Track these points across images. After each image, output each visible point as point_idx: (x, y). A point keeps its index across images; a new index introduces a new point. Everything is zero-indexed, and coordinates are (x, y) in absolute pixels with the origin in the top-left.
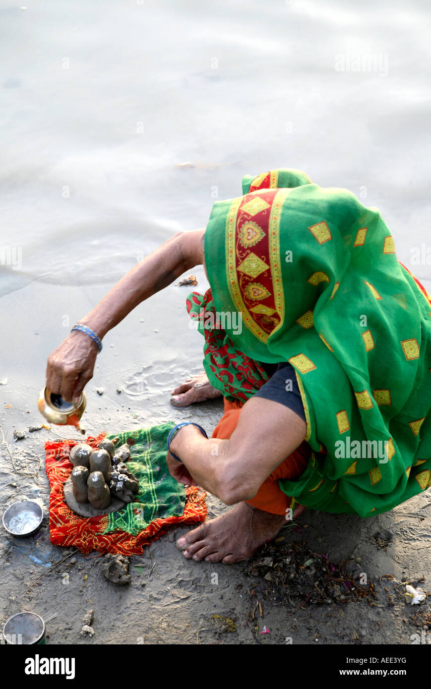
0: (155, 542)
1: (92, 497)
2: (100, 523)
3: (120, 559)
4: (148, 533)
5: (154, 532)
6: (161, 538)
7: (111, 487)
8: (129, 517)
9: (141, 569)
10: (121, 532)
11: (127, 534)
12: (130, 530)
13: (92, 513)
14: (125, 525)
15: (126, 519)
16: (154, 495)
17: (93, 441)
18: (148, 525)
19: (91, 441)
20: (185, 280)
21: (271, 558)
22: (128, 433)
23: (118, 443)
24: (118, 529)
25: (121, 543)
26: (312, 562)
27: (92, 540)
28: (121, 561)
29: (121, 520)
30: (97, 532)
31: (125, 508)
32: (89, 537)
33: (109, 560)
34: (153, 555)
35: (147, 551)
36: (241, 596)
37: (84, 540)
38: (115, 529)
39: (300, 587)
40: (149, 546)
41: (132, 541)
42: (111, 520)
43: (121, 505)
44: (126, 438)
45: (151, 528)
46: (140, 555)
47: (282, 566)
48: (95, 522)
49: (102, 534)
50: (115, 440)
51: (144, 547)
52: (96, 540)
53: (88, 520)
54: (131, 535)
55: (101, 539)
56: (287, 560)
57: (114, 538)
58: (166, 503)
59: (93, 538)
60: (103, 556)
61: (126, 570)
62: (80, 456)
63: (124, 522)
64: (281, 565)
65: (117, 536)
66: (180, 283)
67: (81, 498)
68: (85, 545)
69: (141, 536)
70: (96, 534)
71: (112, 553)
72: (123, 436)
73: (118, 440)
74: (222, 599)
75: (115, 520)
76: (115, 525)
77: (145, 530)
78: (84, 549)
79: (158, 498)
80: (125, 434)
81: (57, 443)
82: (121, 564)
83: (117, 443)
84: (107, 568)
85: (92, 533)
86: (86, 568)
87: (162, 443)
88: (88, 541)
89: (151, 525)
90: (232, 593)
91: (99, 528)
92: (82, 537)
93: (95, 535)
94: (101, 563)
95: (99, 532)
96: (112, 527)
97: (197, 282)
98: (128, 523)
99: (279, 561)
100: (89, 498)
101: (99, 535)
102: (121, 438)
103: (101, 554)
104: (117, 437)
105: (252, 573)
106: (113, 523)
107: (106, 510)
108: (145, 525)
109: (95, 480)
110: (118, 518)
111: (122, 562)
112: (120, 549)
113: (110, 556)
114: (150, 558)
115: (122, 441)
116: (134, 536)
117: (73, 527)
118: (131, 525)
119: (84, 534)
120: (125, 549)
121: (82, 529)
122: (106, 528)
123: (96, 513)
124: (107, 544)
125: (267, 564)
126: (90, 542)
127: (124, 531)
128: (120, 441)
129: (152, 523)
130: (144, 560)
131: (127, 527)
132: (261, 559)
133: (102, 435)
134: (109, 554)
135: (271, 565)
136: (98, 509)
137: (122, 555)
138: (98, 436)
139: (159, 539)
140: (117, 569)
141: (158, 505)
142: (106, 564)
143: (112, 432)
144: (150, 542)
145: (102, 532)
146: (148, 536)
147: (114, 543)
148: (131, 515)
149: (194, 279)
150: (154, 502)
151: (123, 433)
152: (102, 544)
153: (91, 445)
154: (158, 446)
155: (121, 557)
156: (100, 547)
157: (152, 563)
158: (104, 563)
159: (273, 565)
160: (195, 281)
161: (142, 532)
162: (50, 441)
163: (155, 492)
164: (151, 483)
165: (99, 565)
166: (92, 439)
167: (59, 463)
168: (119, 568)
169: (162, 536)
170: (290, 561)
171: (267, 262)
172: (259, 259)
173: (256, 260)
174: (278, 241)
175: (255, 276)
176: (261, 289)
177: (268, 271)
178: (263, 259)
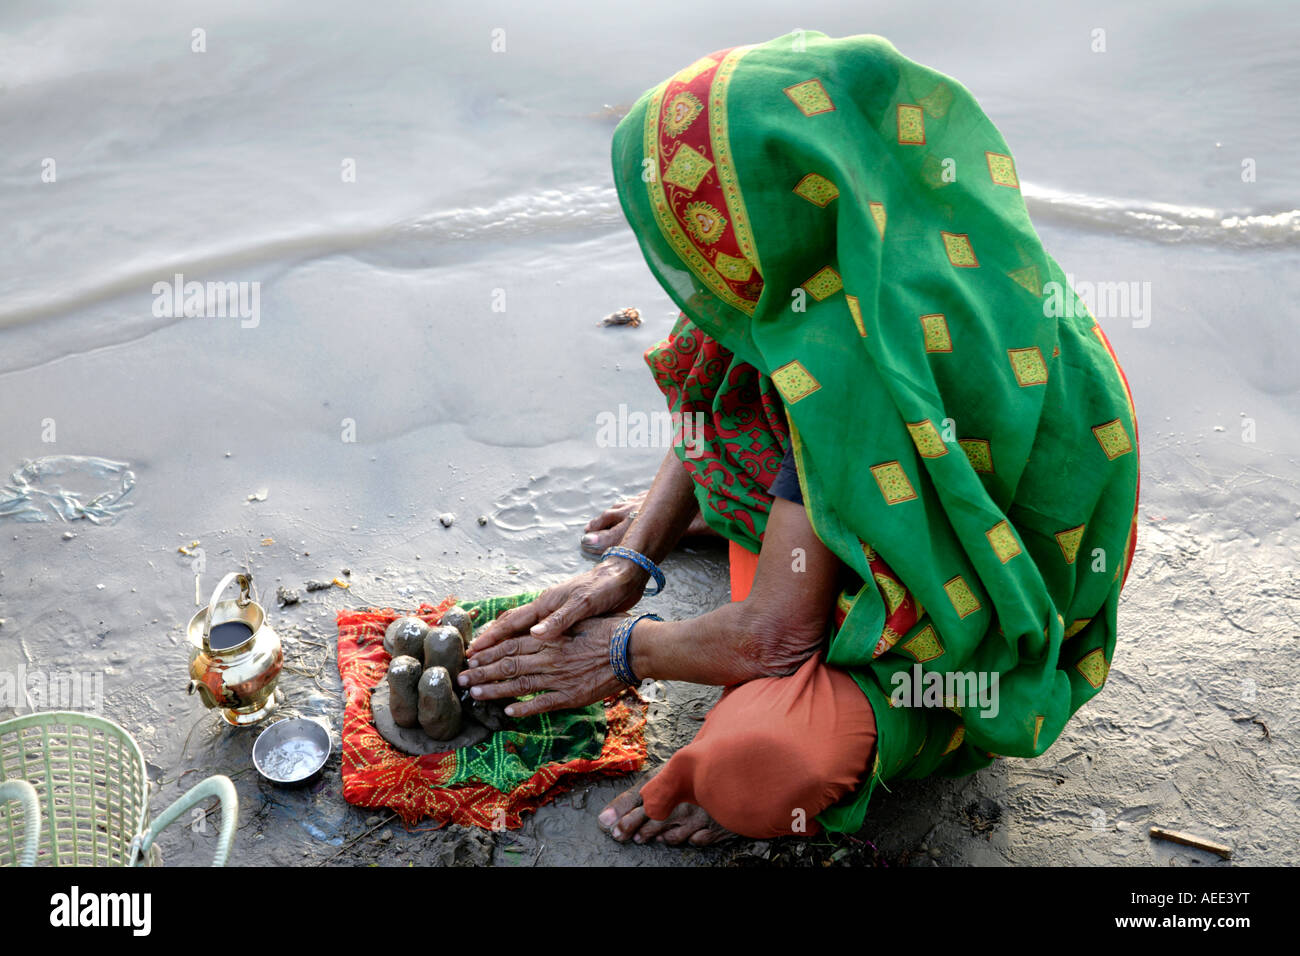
0: (544, 806)
1: (426, 716)
2: (439, 767)
3: (477, 834)
4: (532, 788)
5: (543, 788)
6: (556, 801)
7: (463, 699)
8: (496, 757)
9: (516, 855)
10: (480, 784)
11: (493, 788)
12: (498, 781)
13: (425, 749)
14: (487, 771)
15: (490, 760)
16: (545, 719)
17: (431, 612)
18: (532, 773)
19: (427, 613)
20: (616, 317)
21: (767, 844)
22: (497, 600)
23: (478, 618)
24: (475, 780)
25: (481, 805)
26: (845, 854)
27: (423, 797)
28: (478, 838)
29: (480, 763)
30: (434, 782)
31: (489, 740)
32: (419, 792)
33: (454, 836)
34: (539, 831)
35: (530, 823)
37: (409, 796)
38: (469, 779)
40: (533, 814)
41: (500, 802)
42: (462, 761)
43: (482, 734)
44: (494, 610)
45: (540, 781)
46: (513, 830)
47: (788, 860)
48: (429, 764)
49: (444, 787)
50: (473, 613)
51: (524, 815)
52: (430, 798)
53: (416, 760)
54: (499, 792)
55: (441, 798)
56: (798, 849)
57: (466, 795)
58: (567, 734)
59: (425, 795)
60: (444, 828)
61: (487, 856)
62: (406, 638)
63: (487, 767)
64: (786, 857)
65: (471, 793)
66: (607, 321)
67: (406, 717)
68: (410, 806)
69: (518, 794)
70: (432, 786)
71: (462, 823)
72: (488, 605)
73: (478, 612)
75: (469, 761)
76: (468, 771)
77: (527, 783)
78: (408, 814)
79: (553, 725)
80: (492, 601)
81: (360, 613)
82: (478, 844)
83: (478, 620)
84: (452, 851)
85: (423, 784)
86: (411, 849)
88: (415, 799)
89: (538, 774)
91: (438, 776)
92: (404, 792)
93: (429, 789)
94: (439, 842)
95: (438, 783)
96: (463, 775)
97: (639, 321)
98: (493, 769)
99: (785, 850)
100: (420, 719)
101: (437, 789)
102: (484, 608)
103: (441, 825)
104: (478, 607)
106: (465, 768)
107: (452, 743)
108: (526, 773)
109: (434, 682)
110: (475, 758)
111: (482, 841)
112: (477, 816)
113: (458, 829)
114: (535, 836)
115: (485, 615)
116: (505, 794)
117: (388, 771)
118: (498, 772)
119: (409, 786)
120: (486, 816)
121: (405, 777)
122: (449, 776)
123: (432, 746)
124: (453, 805)
125: (759, 855)
126: (421, 801)
127: (486, 784)
128: (482, 615)
129: (540, 769)
130: (522, 839)
131: (493, 776)
132: (749, 845)
133: (447, 603)
134: (455, 825)
135: (767, 856)
136: (437, 739)
137: (482, 828)
138: (440, 604)
139: (553, 801)
140: (470, 853)
141: (552, 737)
142: (450, 844)
143: (466, 598)
144: (537, 806)
145: (443, 784)
146: (531, 794)
147: (466, 805)
148: (499, 753)
149: (633, 315)
150: (545, 731)
151: (488, 600)
152: (443, 806)
153: (426, 621)
155: (477, 832)
156: (439, 812)
157: (538, 846)
158: (445, 841)
159: (771, 856)
160: (636, 318)
161: (522, 787)
162: (348, 610)
165: (435, 845)
166: (429, 610)
167: (364, 652)
168: (474, 851)
169: (558, 796)
170: (803, 851)
171: (709, 156)
172: (696, 153)
173: (691, 156)
174: (725, 115)
175: (694, 188)
176: (710, 213)
177: (713, 172)
178: (701, 151)
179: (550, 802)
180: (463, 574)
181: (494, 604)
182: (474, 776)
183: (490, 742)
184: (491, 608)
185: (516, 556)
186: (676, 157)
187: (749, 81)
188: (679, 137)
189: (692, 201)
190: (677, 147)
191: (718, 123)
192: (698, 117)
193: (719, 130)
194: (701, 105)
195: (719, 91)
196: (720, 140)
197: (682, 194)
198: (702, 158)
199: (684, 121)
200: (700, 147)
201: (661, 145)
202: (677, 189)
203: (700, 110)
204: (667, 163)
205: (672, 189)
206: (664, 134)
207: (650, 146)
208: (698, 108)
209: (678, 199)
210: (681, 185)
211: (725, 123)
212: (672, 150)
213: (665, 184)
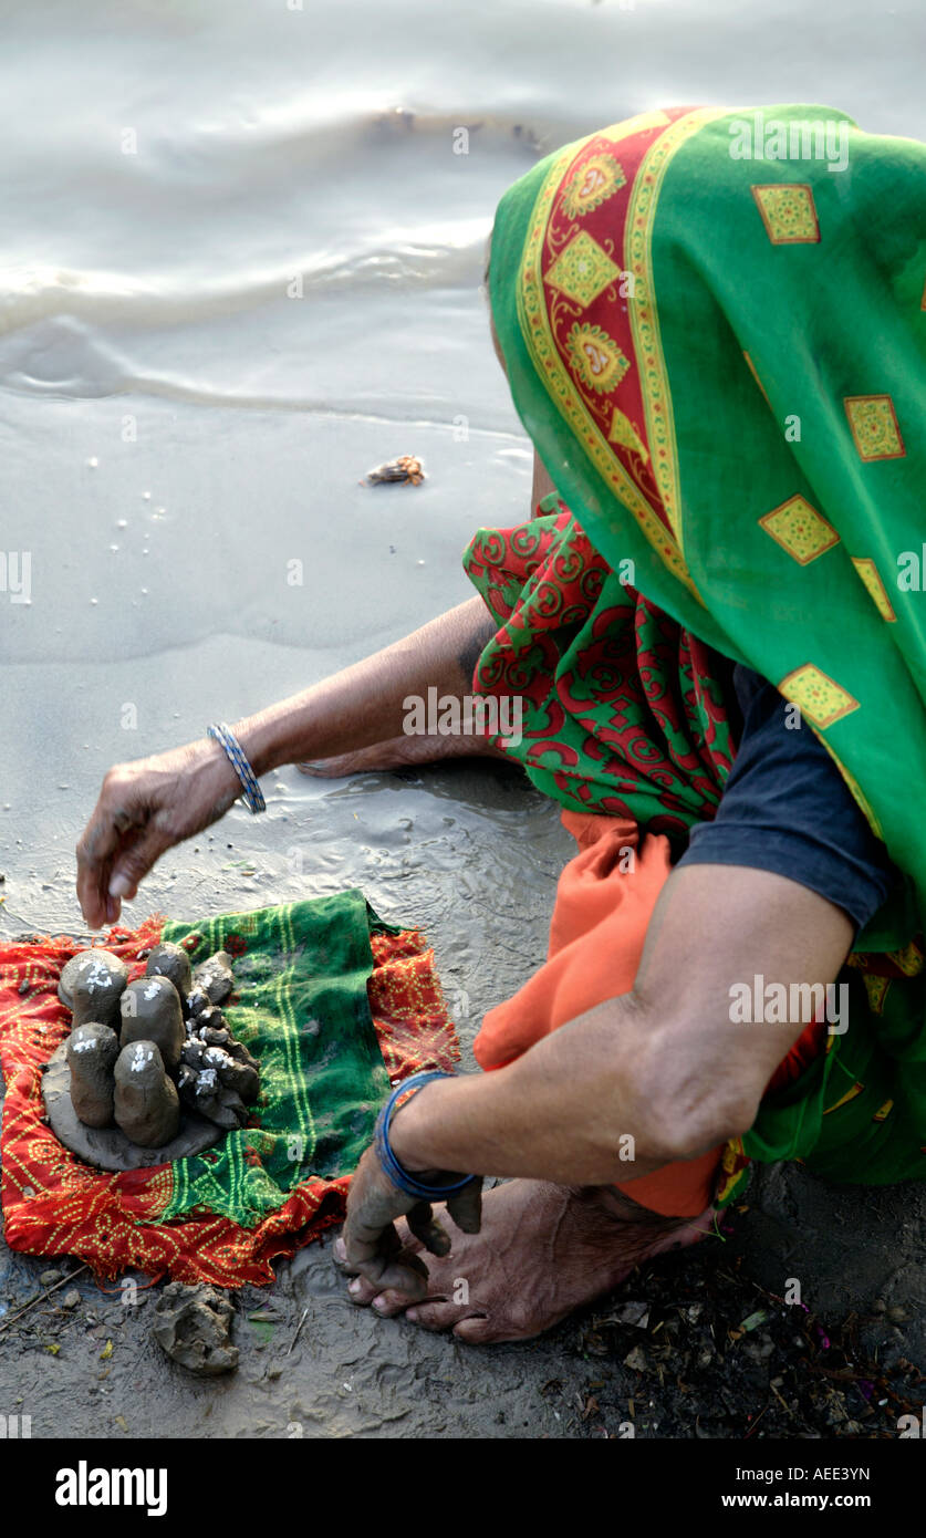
0: (307, 1247)
1: (126, 1114)
2: (148, 1190)
3: (206, 1297)
4: (287, 1221)
5: (304, 1218)
6: (324, 1238)
7: (181, 1084)
8: (232, 1172)
9: (266, 1326)
10: (209, 1217)
11: (228, 1222)
12: (236, 1211)
13: (126, 1160)
14: (219, 1194)
15: (222, 1177)
16: (303, 1108)
17: (127, 940)
18: (286, 1196)
19: (121, 941)
20: (388, 471)
21: (644, 1305)
22: (226, 921)
23: (199, 949)
24: (202, 1210)
25: (211, 1249)
26: (761, 1320)
27: (125, 1240)
28: (209, 1303)
29: (209, 1181)
30: (142, 1216)
31: (219, 1143)
32: (119, 1232)
33: (173, 1301)
34: (300, 1286)
35: (285, 1275)
36: (557, 1415)
37: (104, 1238)
38: (193, 1209)
39: (727, 1392)
40: (291, 1260)
41: (241, 1244)
42: (182, 1180)
43: (208, 1136)
44: (222, 936)
45: (297, 1206)
46: (262, 1287)
47: (676, 1331)
48: (133, 1186)
49: (157, 1224)
50: (191, 942)
51: (276, 1263)
52: (136, 1241)
53: (113, 1181)
54: (240, 1227)
55: (152, 1241)
56: (691, 1312)
57: (190, 1235)
58: (337, 1127)
59: (128, 1235)
60: (158, 1286)
61: (225, 1332)
62: (91, 991)
63: (219, 1187)
64: (674, 1325)
65: (198, 1230)
66: (374, 477)
67: (96, 1114)
68: (106, 1255)
69: (268, 1232)
70: (138, 1222)
71: (185, 1278)
72: (212, 928)
73: (198, 940)
74: (502, 1422)
75: (192, 1180)
76: (192, 1197)
77: (279, 1213)
78: (103, 1265)
79: (315, 1116)
80: (217, 922)
81: (22, 945)
82: (210, 1314)
83: (198, 952)
84: (171, 1326)
85: (126, 1220)
86: (108, 1321)
87: (324, 953)
88: (113, 1243)
89: (294, 1198)
90: (532, 1407)
91: (147, 1206)
92: (97, 1231)
93: (134, 1227)
94: (150, 1307)
95: (147, 1216)
96: (184, 1203)
97: (422, 477)
98: (228, 1191)
99: (670, 1315)
100: (119, 1117)
101: (146, 1226)
102: (206, 933)
103: (153, 1282)
104: (197, 932)
105: (590, 1349)
106: (186, 1190)
107: (167, 1151)
108: (276, 1197)
109: (138, 1066)
110: (200, 1175)
111: (214, 1306)
112: (206, 1267)
113: (179, 1290)
114: (294, 1296)
115: (209, 944)
116: (248, 1229)
117: (71, 1199)
118: (236, 1195)
119: (103, 1222)
120: (220, 1267)
121: (97, 1208)
122: (164, 1202)
123: (136, 1156)
124: (171, 1252)
125: (631, 1322)
126: (122, 1246)
127: (220, 1215)
128: (203, 944)
129: (298, 1191)
130: (275, 1301)
131: (227, 1201)
132: (616, 1307)
133: (151, 925)
134: (174, 1284)
135: (644, 1323)
136: (144, 1146)
137: (214, 1285)
138: (141, 926)
139: (320, 1239)
140: (198, 1328)
141: (314, 1136)
142: (168, 1314)
143: (180, 916)
144: (293, 1247)
145: (155, 1218)
146: (287, 1230)
147: (189, 1251)
148: (236, 1166)
149: (412, 469)
150: (303, 1127)
151: (212, 920)
152: (156, 1254)
153: (120, 954)
154: (314, 959)
155: (210, 1294)
156: (149, 1262)
157: (299, 1310)
158: (160, 1308)
159: (652, 1324)
160: (417, 473)
161: (271, 1220)
162: (3, 940)
163: (306, 1100)
164: (296, 1071)
165: (145, 1313)
166: (124, 936)
167: (29, 1006)
168: (204, 1325)
169: (327, 1230)
170: (700, 1315)
171: (618, 258)
172: (599, 249)
173: (590, 253)
174: (654, 200)
175: (586, 302)
176: (604, 347)
177: (618, 283)
178: (606, 249)
179: (315, 1240)
180: (174, 878)
181: (221, 927)
182: (201, 1205)
183: (223, 1149)
184: (216, 933)
185: (251, 848)
186: (567, 250)
187: (705, 158)
188: (578, 219)
189: (581, 321)
190: (573, 234)
191: (641, 210)
192: (614, 196)
193: (640, 222)
194: (623, 178)
195: (656, 161)
196: (639, 234)
197: (567, 307)
198: (607, 259)
199: (592, 198)
200: (607, 242)
201: (551, 227)
202: (562, 298)
203: (620, 185)
204: (554, 254)
205: (555, 297)
206: (560, 212)
207: (536, 227)
208: (617, 181)
209: (560, 314)
210: (568, 293)
211: (652, 213)
212: (564, 237)
213: (547, 288)
